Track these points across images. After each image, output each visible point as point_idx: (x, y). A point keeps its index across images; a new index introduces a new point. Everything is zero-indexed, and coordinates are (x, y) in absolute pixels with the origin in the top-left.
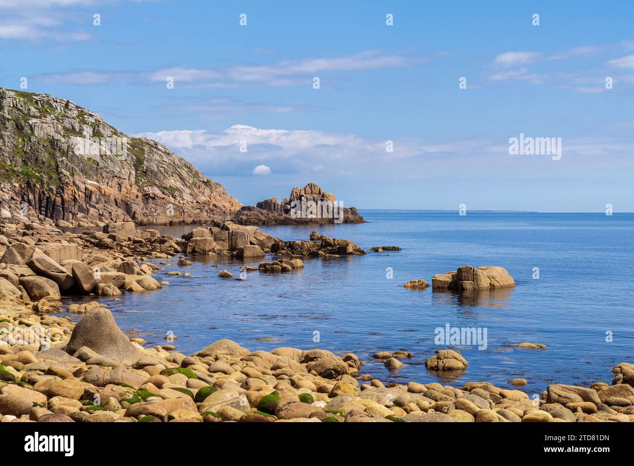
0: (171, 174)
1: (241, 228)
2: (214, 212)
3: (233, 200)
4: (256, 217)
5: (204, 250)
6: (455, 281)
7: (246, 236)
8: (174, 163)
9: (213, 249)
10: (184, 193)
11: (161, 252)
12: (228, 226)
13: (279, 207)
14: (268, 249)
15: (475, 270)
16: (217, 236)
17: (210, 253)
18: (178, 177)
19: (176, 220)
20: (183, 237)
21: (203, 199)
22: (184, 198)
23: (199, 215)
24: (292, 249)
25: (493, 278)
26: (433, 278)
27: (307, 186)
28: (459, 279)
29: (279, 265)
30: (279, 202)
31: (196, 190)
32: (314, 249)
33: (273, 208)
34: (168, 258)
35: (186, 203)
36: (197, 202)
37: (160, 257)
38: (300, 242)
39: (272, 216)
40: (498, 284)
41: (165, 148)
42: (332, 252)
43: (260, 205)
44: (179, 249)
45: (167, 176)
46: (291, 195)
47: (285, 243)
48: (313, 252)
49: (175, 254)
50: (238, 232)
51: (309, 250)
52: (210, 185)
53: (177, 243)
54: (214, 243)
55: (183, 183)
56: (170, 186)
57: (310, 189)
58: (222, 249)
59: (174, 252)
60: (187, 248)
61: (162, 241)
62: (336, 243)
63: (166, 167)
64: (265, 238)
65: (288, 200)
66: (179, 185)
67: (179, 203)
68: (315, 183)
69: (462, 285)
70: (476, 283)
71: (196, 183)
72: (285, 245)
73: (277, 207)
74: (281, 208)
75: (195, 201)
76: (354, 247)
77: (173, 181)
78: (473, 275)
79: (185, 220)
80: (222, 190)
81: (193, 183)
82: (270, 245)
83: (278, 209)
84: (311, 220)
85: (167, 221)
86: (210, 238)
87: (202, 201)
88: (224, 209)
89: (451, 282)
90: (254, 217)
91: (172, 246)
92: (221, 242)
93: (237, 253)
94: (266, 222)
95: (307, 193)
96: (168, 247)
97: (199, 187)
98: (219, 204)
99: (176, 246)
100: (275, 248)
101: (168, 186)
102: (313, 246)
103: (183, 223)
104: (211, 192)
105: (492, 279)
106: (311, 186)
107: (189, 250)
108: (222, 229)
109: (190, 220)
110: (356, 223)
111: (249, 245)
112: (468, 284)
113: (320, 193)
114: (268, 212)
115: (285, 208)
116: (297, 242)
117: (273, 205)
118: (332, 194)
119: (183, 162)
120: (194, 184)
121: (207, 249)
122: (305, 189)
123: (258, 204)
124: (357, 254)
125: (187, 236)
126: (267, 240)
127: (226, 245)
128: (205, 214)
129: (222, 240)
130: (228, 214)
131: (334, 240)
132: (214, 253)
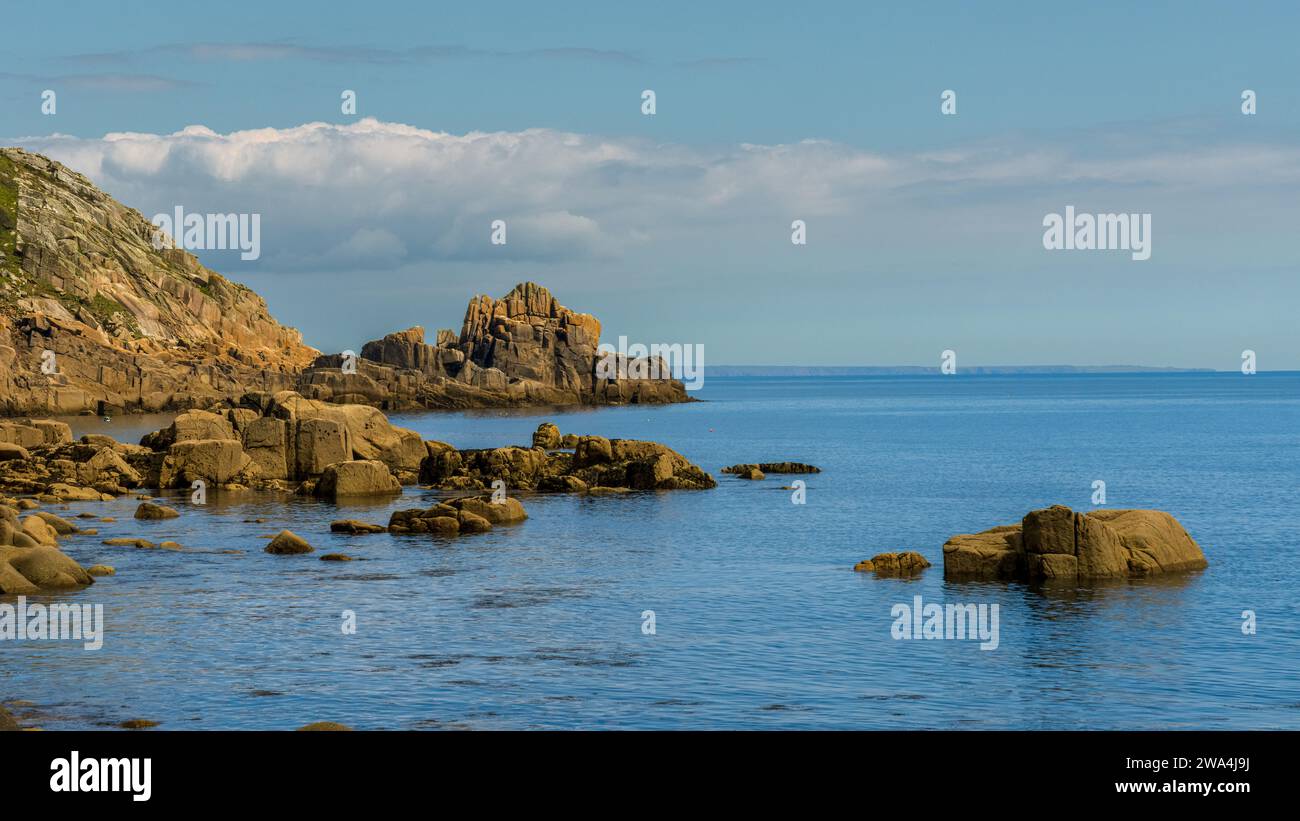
0: (100, 258)
1: (325, 411)
2: (232, 375)
3: (290, 336)
4: (359, 388)
5: (214, 477)
6: (1018, 555)
7: (343, 436)
8: (109, 226)
9: (241, 474)
10: (139, 316)
11: (81, 485)
12: (285, 405)
13: (431, 355)
14: (410, 474)
15: (1081, 519)
16: (253, 436)
17: (232, 486)
18: (121, 269)
19: (116, 399)
20: (145, 442)
21: (197, 333)
22: (139, 332)
23: (185, 384)
24: (484, 472)
25: (1138, 545)
26: (947, 547)
27: (513, 293)
28: (1028, 547)
29: (452, 516)
30: (430, 342)
31: (175, 308)
32: (554, 472)
33: (411, 359)
34: (102, 500)
35: (145, 346)
36: (181, 343)
37: (77, 500)
38: (509, 451)
39: (409, 384)
40: (1155, 565)
41: (82, 182)
42: (610, 480)
43: (371, 352)
44: (134, 475)
45: (88, 265)
46: (466, 321)
47: (464, 454)
48: (550, 479)
49: (124, 490)
50: (316, 422)
51: (537, 474)
52: (219, 291)
53: (130, 459)
54: (245, 457)
55: (137, 287)
56: (98, 295)
57: (522, 302)
58: (267, 474)
59: (121, 485)
60: (159, 472)
61: (82, 454)
62: (620, 452)
63: (83, 237)
64: (398, 441)
65: (458, 334)
66: (124, 291)
67: (126, 346)
68: (538, 284)
69: (1040, 567)
70: (1084, 561)
71: (176, 285)
72: (464, 460)
73: (422, 357)
74: (436, 358)
75: (174, 341)
76: (677, 465)
77: (106, 280)
78: (1076, 534)
79: (145, 398)
80: (255, 306)
81: (167, 285)
82: (415, 461)
83: (426, 362)
84: (528, 396)
85: (89, 401)
86: (231, 441)
87: (195, 340)
88: (262, 364)
89: (1006, 559)
90: (354, 388)
91: (114, 468)
92: (264, 453)
93: (317, 485)
94: (391, 403)
95: (514, 312)
96: (100, 471)
97: (186, 299)
98: (247, 351)
99: (127, 469)
100: (433, 470)
101: (92, 294)
102: (551, 464)
103: (138, 407)
104: (223, 314)
105: (1134, 549)
106: (525, 291)
107: (166, 477)
108: (267, 413)
109: (158, 398)
110: (663, 403)
111: (350, 461)
112: (1061, 565)
113: (553, 313)
114: (397, 373)
115: (449, 359)
116: (500, 451)
117: (410, 351)
118: (591, 317)
119: (135, 223)
120: (171, 289)
121: (223, 475)
122: (507, 302)
123: (366, 347)
124: (687, 487)
125: (157, 439)
126: (405, 445)
127: (281, 463)
128: (205, 378)
129: (270, 448)
130: (276, 379)
131: (613, 443)
132: (245, 485)
